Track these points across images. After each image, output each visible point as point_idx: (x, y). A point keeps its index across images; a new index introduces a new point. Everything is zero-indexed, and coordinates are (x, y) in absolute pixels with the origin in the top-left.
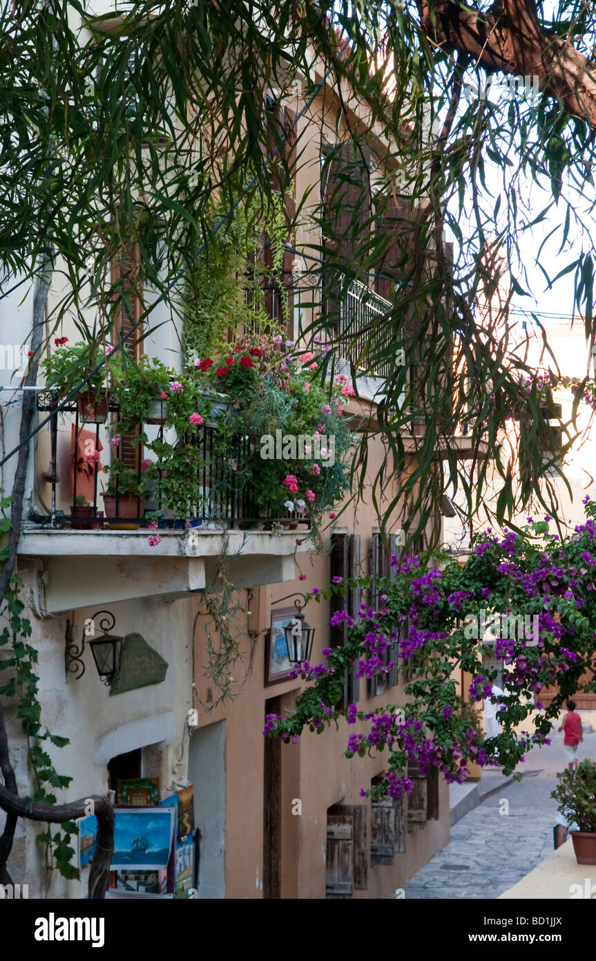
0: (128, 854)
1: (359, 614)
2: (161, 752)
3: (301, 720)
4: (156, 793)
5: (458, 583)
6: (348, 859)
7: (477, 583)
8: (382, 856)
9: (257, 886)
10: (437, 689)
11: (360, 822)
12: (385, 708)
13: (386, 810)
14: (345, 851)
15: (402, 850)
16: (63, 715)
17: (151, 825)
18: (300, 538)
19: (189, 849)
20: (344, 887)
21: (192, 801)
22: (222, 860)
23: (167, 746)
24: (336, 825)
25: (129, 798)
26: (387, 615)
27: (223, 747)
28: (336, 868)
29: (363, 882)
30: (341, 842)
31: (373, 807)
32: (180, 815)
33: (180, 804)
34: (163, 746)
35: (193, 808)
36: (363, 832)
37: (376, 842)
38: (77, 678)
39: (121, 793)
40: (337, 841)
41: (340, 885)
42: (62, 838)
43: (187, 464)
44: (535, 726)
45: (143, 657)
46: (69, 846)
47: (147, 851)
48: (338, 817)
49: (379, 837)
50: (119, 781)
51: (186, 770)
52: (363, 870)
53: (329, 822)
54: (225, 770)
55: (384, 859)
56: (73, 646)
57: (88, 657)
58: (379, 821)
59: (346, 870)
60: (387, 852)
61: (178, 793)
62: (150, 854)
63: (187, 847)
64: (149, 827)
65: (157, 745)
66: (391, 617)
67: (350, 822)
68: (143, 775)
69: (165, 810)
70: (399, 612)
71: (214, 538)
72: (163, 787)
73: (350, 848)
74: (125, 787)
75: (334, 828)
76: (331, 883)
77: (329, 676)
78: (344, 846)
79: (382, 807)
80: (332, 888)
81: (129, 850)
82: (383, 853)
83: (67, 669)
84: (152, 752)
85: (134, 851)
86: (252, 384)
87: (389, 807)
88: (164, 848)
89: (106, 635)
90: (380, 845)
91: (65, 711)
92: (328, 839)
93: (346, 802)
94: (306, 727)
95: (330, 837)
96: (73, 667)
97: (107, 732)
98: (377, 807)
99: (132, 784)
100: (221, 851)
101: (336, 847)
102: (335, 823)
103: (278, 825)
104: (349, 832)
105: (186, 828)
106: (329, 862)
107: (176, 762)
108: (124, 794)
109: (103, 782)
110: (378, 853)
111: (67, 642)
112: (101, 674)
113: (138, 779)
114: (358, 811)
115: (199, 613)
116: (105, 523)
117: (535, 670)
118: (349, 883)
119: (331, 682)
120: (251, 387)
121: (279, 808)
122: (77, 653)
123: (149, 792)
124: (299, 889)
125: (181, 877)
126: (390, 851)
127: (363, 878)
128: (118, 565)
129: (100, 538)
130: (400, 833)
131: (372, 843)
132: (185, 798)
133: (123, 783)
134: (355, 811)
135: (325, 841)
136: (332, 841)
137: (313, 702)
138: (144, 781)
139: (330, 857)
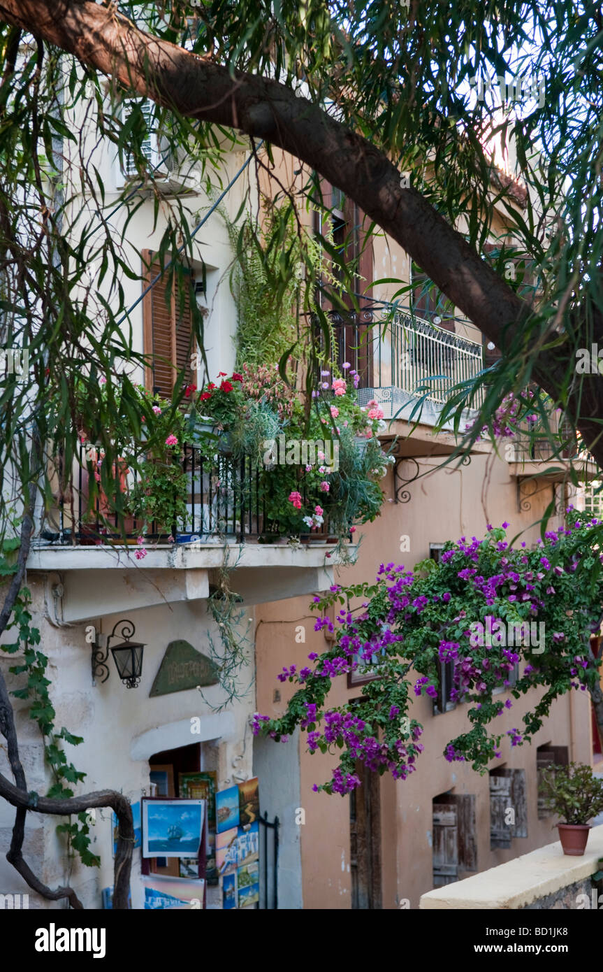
0: (165, 842)
1: (339, 619)
2: (218, 748)
3: (290, 720)
4: (213, 786)
5: (427, 588)
6: (454, 844)
7: (445, 589)
8: (501, 840)
9: (343, 869)
10: (389, 690)
11: (469, 810)
12: (342, 708)
13: (504, 799)
14: (451, 836)
15: (524, 835)
16: (90, 715)
17: (185, 816)
18: (329, 551)
19: (254, 836)
20: (448, 869)
21: (256, 793)
22: (298, 845)
23: (225, 743)
24: (441, 813)
25: (189, 790)
26: (366, 621)
27: (297, 743)
28: (443, 852)
29: (473, 865)
30: (446, 829)
31: (491, 796)
32: (242, 806)
33: (241, 796)
34: (220, 743)
35: (258, 799)
36: (472, 819)
37: (495, 827)
38: (103, 682)
39: (182, 785)
40: (442, 827)
41: (446, 867)
42: (80, 829)
43: (169, 482)
44: (524, 723)
45: (191, 662)
46: (87, 836)
47: (182, 840)
48: (443, 806)
49: (498, 823)
50: (181, 774)
51: (250, 764)
52: (473, 854)
53: (434, 810)
54: (300, 763)
55: (502, 844)
56: (99, 652)
57: (111, 662)
58: (497, 809)
59: (451, 854)
60: (505, 837)
61: (238, 786)
62: (185, 842)
63: (251, 835)
64: (182, 818)
65: (214, 741)
66: (370, 622)
67: (454, 810)
68: (202, 770)
69: (196, 802)
70: (377, 618)
71: (212, 551)
72: (220, 779)
73: (455, 833)
74: (186, 780)
75: (440, 815)
76: (437, 865)
77: (314, 678)
78: (449, 832)
79: (500, 796)
80: (439, 870)
81: (166, 839)
82: (502, 838)
83: (94, 674)
84: (210, 748)
85: (170, 839)
86: (234, 407)
87: (506, 796)
88: (196, 837)
89: (127, 642)
90: (498, 830)
91: (92, 712)
92: (434, 826)
93: (457, 792)
94: (298, 727)
95: (436, 823)
96: (99, 671)
97: (146, 730)
98: (495, 796)
99: (192, 777)
100: (297, 838)
101: (442, 832)
102: (440, 811)
103: (378, 813)
104: (453, 819)
105: (249, 818)
106: (436, 847)
107: (236, 757)
108: (185, 786)
109: (143, 776)
110: (497, 838)
111: (93, 649)
112: (122, 677)
113: (197, 773)
114: (467, 800)
115: (261, 621)
116: (109, 539)
117: (479, 672)
118: (454, 866)
119: (316, 685)
120: (233, 410)
121: (378, 797)
122: (102, 658)
123: (208, 784)
124: (398, 871)
125: (245, 861)
126: (508, 836)
127: (473, 861)
128: (125, 578)
129: (100, 552)
130: (522, 820)
131: (492, 828)
132: (247, 790)
133: (184, 777)
134: (464, 800)
135: (431, 828)
136: (437, 828)
137: (300, 703)
138: (203, 774)
139: (436, 842)
